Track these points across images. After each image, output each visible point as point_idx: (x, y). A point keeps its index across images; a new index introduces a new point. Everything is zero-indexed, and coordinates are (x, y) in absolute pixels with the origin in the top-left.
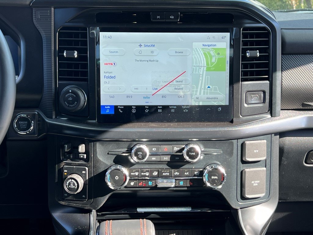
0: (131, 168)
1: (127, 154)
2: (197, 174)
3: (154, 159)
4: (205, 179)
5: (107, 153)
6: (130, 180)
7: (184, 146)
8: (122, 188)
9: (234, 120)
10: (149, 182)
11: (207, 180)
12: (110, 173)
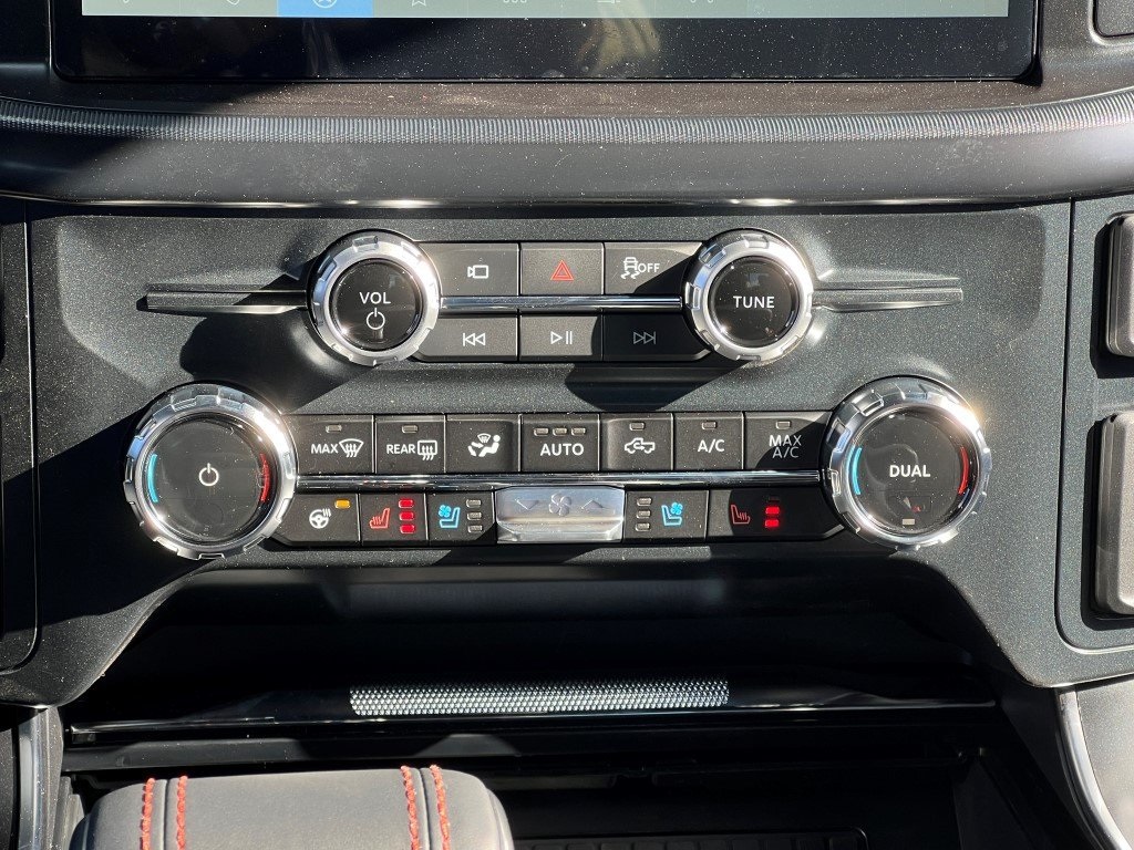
0: (310, 407)
1: (281, 309)
2: (783, 448)
3: (474, 339)
4: (844, 484)
5: (133, 303)
6: (299, 491)
7: (689, 250)
8: (250, 548)
9: (1051, 60)
10: (444, 510)
11: (858, 492)
12: (159, 445)
